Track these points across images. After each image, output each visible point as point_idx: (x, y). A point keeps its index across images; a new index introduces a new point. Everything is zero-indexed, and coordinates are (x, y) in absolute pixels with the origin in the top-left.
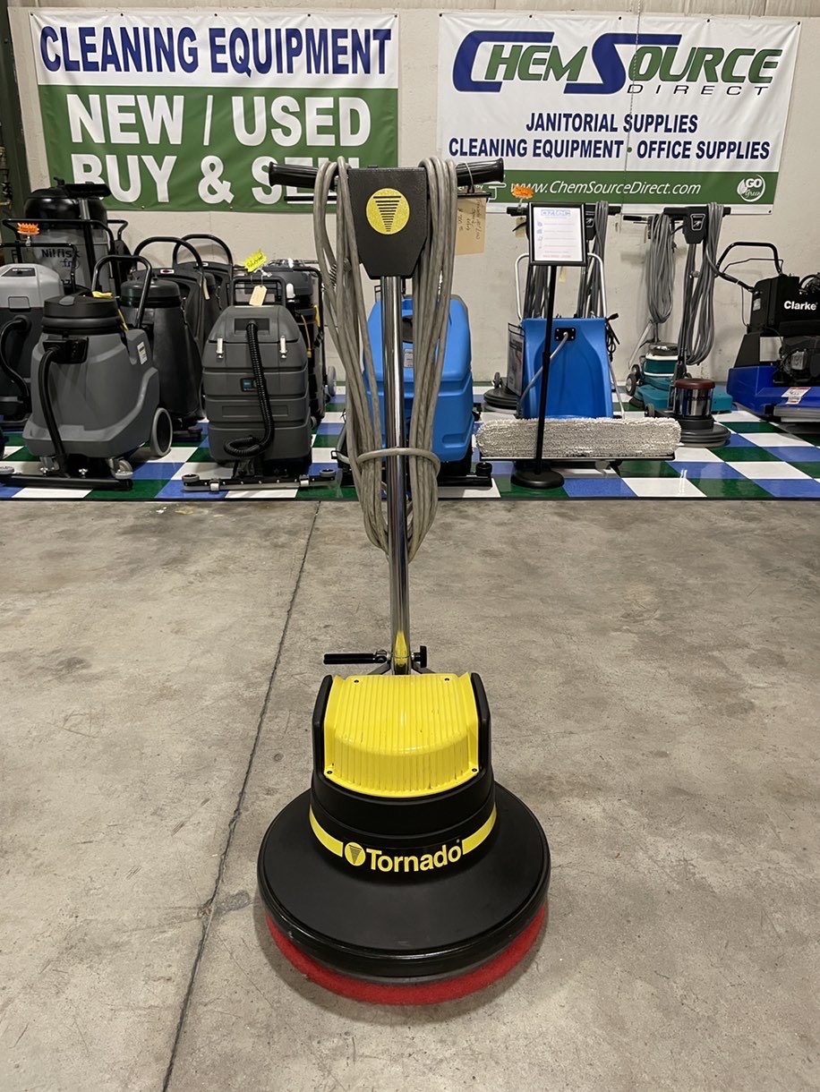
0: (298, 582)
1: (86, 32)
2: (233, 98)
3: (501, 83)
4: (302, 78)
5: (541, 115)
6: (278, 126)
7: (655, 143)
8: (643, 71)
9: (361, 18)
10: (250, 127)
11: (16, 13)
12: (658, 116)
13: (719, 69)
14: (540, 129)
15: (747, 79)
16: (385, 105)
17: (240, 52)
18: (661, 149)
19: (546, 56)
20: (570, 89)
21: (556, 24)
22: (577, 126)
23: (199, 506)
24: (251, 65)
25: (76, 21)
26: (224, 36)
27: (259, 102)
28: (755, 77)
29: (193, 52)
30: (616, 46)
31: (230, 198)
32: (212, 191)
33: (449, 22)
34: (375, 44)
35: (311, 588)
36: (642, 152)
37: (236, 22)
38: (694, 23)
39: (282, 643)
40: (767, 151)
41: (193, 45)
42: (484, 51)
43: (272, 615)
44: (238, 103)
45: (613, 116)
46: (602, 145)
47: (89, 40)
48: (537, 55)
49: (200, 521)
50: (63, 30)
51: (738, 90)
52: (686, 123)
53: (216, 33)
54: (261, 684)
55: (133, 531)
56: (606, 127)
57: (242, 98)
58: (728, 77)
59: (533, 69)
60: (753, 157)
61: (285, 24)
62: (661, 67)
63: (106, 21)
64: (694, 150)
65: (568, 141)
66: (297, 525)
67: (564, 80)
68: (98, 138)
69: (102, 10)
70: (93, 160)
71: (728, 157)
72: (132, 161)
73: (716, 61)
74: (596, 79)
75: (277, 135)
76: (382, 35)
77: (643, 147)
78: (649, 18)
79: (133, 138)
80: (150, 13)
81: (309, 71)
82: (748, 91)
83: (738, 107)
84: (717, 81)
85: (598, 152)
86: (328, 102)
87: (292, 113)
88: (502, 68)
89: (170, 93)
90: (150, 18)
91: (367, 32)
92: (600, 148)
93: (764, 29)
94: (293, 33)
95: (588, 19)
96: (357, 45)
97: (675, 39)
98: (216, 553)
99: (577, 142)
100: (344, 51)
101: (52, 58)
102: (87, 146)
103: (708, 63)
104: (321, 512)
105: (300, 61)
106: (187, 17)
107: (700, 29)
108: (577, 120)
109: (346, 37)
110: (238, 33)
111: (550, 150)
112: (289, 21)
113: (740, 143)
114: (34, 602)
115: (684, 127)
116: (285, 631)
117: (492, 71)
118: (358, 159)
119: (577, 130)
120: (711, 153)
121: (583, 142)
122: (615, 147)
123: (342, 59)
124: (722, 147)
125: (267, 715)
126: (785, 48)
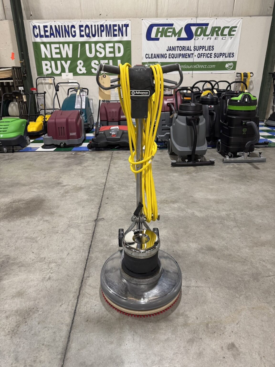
0: (109, 167)
1: (45, 27)
2: (86, 44)
3: (159, 38)
4: (104, 38)
5: (170, 47)
6: (98, 52)
7: (202, 54)
8: (198, 33)
9: (120, 21)
10: (91, 52)
11: (26, 22)
12: (203, 46)
13: (220, 32)
14: (170, 51)
15: (227, 35)
16: (127, 45)
17: (87, 31)
18: (204, 55)
19: (172, 30)
20: (178, 39)
21: (175, 21)
22: (180, 49)
23: (83, 152)
24: (91, 35)
25: (42, 24)
26: (83, 27)
27: (93, 45)
28: (230, 34)
29: (75, 32)
30: (191, 27)
31: (85, 72)
32: (80, 70)
33: (144, 21)
34: (124, 28)
35: (112, 169)
36: (199, 56)
37: (86, 23)
38: (212, 20)
39: (106, 179)
40: (233, 55)
41: (74, 30)
42: (155, 29)
43: (104, 174)
44: (87, 46)
45: (190, 46)
46: (188, 55)
47: (46, 29)
48: (169, 30)
49: (84, 155)
50: (39, 26)
51: (225, 38)
52: (211, 48)
53: (81, 26)
54: (102, 186)
55: (67, 158)
56: (188, 50)
57: (88, 44)
58: (222, 34)
59: (168, 34)
60: (230, 57)
61: (100, 23)
62: (204, 32)
63: (51, 23)
64: (213, 56)
65: (178, 54)
66: (107, 156)
67: (177, 37)
68: (49, 56)
69: (49, 20)
70: (48, 62)
71: (223, 57)
72: (59, 62)
73: (219, 30)
74: (186, 37)
75: (98, 54)
76: (126, 25)
77: (199, 55)
78: (200, 19)
79: (59, 56)
80: (63, 21)
81: (106, 36)
82: (228, 39)
83: (225, 43)
84: (219, 36)
85: (186, 57)
86: (112, 45)
87: (102, 48)
88: (160, 34)
89: (68, 43)
90: (62, 22)
91: (122, 25)
92: (187, 56)
93: (233, 20)
94: (102, 26)
95: (183, 20)
96: (119, 29)
97: (207, 25)
98: (89, 162)
99: (181, 54)
100: (116, 30)
101: (36, 34)
102: (46, 59)
103: (217, 31)
104: (113, 153)
105: (104, 34)
106: (73, 22)
107: (214, 22)
108: (181, 48)
109: (117, 27)
110: (87, 26)
111: (173, 56)
112: (100, 22)
113: (226, 53)
114: (47, 172)
115: (210, 49)
116: (107, 177)
117: (157, 35)
118: (120, 60)
119: (180, 50)
120: (218, 56)
121: (182, 54)
122: (191, 55)
123: (115, 33)
124: (221, 54)
125: (105, 191)
126: (238, 26)
